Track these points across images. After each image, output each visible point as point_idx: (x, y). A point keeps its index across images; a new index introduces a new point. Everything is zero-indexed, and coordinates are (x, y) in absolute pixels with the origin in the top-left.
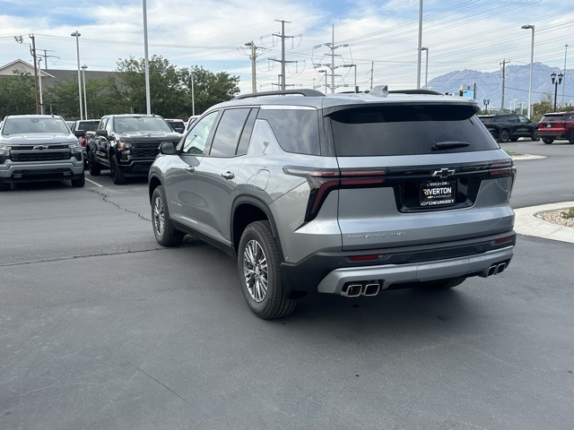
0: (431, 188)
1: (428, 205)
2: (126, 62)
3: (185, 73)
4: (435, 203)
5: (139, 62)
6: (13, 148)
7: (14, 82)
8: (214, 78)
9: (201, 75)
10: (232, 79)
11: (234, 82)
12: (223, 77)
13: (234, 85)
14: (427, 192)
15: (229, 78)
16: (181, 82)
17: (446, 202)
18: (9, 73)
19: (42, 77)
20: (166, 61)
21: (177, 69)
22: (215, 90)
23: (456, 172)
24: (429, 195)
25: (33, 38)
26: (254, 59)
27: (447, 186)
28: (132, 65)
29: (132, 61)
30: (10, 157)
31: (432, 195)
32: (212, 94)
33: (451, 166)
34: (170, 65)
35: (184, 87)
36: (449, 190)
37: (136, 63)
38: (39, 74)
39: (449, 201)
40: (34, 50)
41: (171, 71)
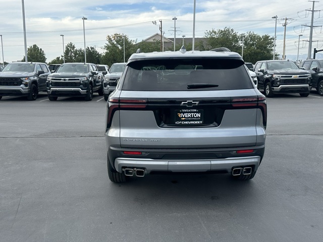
0: (184, 113)
1: (181, 124)
2: (210, 32)
3: (242, 36)
4: (186, 123)
5: (217, 32)
6: (110, 80)
7: (153, 45)
8: (260, 39)
9: (253, 37)
10: (271, 39)
11: (272, 41)
12: (266, 38)
13: (273, 42)
14: (180, 115)
15: (270, 38)
16: (240, 42)
17: (196, 122)
18: (152, 40)
19: (165, 42)
20: (232, 30)
21: (238, 35)
22: (260, 46)
23: (199, 103)
24: (182, 117)
25: (161, 22)
26: (285, 26)
27: (197, 112)
28: (213, 34)
29: (213, 31)
30: (109, 84)
31: (185, 117)
32: (257, 48)
33: (195, 99)
34: (234, 32)
35: (241, 45)
36: (199, 115)
37: (215, 33)
38: (163, 41)
39: (198, 122)
40: (161, 28)
41: (235, 36)
